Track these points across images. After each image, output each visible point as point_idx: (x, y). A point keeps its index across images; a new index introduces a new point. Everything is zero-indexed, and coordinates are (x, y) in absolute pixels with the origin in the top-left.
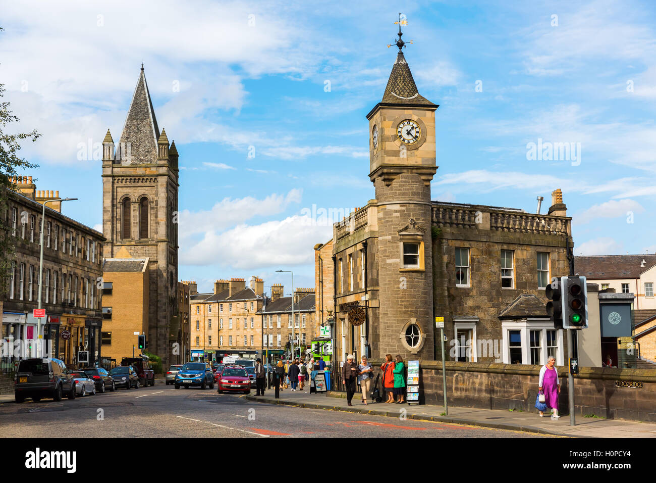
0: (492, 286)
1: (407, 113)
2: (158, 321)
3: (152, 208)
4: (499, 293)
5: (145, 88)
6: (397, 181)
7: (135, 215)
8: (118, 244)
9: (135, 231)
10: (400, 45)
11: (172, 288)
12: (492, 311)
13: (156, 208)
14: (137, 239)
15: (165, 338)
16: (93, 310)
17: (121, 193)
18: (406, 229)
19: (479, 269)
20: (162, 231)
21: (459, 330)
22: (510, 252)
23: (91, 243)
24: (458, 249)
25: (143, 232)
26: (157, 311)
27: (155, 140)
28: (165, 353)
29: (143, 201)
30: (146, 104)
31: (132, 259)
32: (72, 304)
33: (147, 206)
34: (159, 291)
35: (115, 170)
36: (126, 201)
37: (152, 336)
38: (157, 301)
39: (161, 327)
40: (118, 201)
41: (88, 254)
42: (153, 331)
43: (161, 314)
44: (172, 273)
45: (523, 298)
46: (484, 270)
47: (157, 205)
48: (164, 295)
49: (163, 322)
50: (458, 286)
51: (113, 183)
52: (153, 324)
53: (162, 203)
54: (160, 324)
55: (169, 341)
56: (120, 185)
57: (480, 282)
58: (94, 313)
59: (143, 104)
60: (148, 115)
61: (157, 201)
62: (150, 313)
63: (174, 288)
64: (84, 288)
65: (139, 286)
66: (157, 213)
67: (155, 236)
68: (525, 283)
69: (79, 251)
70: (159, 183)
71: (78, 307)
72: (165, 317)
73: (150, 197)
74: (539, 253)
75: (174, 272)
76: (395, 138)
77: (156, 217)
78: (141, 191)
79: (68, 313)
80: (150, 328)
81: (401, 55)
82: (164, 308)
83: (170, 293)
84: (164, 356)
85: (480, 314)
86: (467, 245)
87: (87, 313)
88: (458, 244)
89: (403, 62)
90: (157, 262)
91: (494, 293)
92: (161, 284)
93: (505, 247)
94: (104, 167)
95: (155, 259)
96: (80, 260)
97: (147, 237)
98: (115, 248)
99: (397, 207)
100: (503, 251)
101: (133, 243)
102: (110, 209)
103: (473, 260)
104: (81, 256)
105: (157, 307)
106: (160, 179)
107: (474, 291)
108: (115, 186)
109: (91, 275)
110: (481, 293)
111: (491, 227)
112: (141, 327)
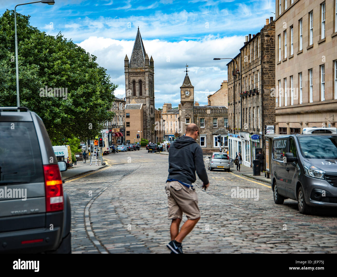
0: (210, 127)
1: (187, 89)
2: (147, 127)
3: (144, 84)
4: (213, 128)
5: (140, 36)
6: (185, 105)
7: (137, 87)
8: (131, 98)
9: (137, 93)
10: (187, 71)
11: (152, 114)
12: (211, 133)
13: (145, 84)
14: (138, 96)
15: (150, 133)
16: (122, 126)
17: (132, 79)
18: (186, 116)
19: (207, 123)
20: (147, 93)
21: (201, 138)
22: (216, 119)
23: (121, 104)
24: (201, 119)
25: (141, 94)
26: (146, 123)
27: (144, 58)
28: (150, 138)
29: (140, 82)
30: (140, 43)
31: (137, 104)
32: (115, 125)
33: (142, 84)
34: (147, 116)
35: (129, 70)
36: (134, 82)
37: (145, 132)
38: (146, 119)
39: (148, 129)
40: (131, 82)
41: (120, 108)
42: (145, 130)
43: (148, 124)
44: (152, 108)
45: (220, 129)
46: (208, 123)
47: (145, 83)
48: (149, 117)
49: (149, 127)
50: (201, 127)
51: (129, 75)
52: (145, 128)
53: (147, 82)
54: (148, 128)
55: (151, 134)
56: (131, 76)
57: (207, 126)
58: (122, 127)
59: (139, 43)
60: (141, 47)
61: (145, 82)
62: (144, 124)
63: (153, 114)
64: (119, 119)
65: (139, 115)
66: (145, 86)
67: (145, 95)
68: (220, 126)
69: (117, 108)
70: (146, 75)
71: (117, 126)
72: (149, 125)
73: (143, 80)
74: (225, 118)
75: (153, 107)
76: (184, 95)
77: (145, 88)
78: (139, 78)
79: (114, 128)
80: (144, 129)
81: (187, 74)
82: (149, 122)
83: (151, 116)
84: (149, 139)
85: (207, 134)
86: (204, 118)
87: (120, 127)
88: (201, 118)
89: (187, 76)
90: (146, 105)
91: (211, 129)
92: (148, 112)
93: (215, 117)
94: (125, 69)
95: (145, 104)
96: (117, 111)
97: (142, 95)
98: (130, 100)
99: (185, 111)
100: (214, 119)
101: (137, 98)
102: (128, 85)
103: (205, 121)
104: (117, 109)
105: (146, 121)
106: (146, 73)
107: (206, 129)
108: (130, 76)
109: (121, 114)
110: (207, 129)
111: (211, 113)
112: (140, 129)
